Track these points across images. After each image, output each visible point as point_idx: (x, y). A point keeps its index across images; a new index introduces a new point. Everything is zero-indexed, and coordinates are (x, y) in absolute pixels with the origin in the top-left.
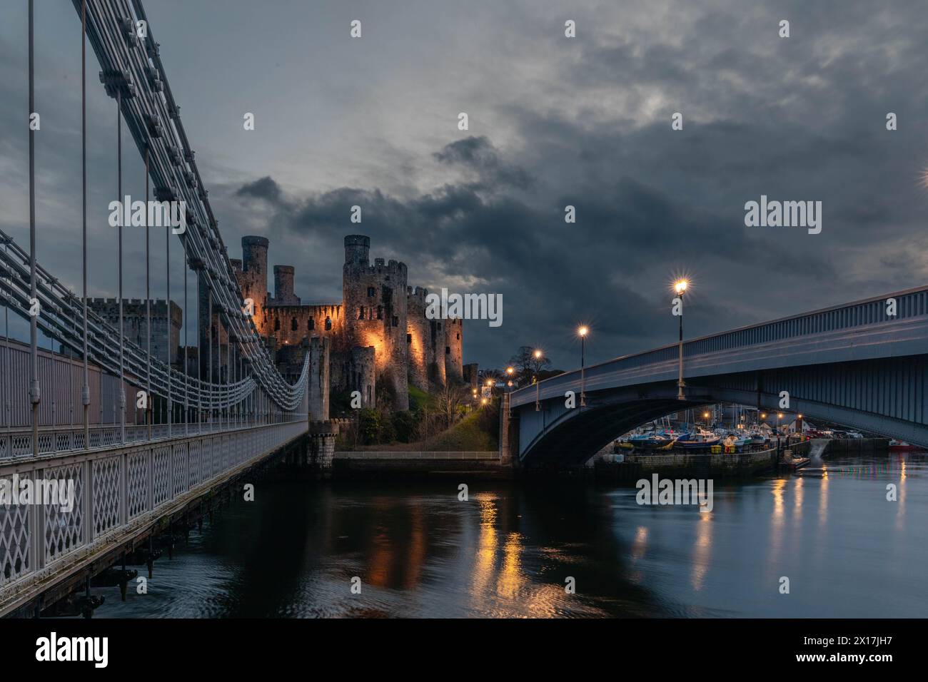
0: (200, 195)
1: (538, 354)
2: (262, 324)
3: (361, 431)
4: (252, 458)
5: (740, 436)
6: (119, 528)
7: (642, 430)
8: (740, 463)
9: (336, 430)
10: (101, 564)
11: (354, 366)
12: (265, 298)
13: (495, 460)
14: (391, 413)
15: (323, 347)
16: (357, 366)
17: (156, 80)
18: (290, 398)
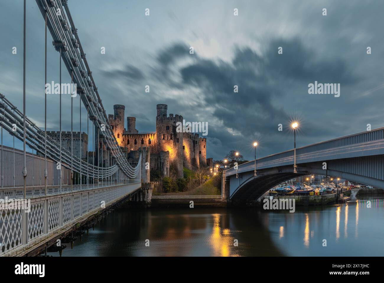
0: (94, 90)
1: (237, 154)
2: (122, 142)
3: (163, 187)
4: (116, 199)
5: (322, 188)
6: (59, 227)
7: (281, 186)
8: (322, 199)
9: (153, 186)
10: (51, 243)
11: (161, 159)
12: (123, 131)
13: (219, 199)
14: (176, 179)
15: (147, 151)
16: (162, 159)
17: (76, 44)
18: (133, 173)
